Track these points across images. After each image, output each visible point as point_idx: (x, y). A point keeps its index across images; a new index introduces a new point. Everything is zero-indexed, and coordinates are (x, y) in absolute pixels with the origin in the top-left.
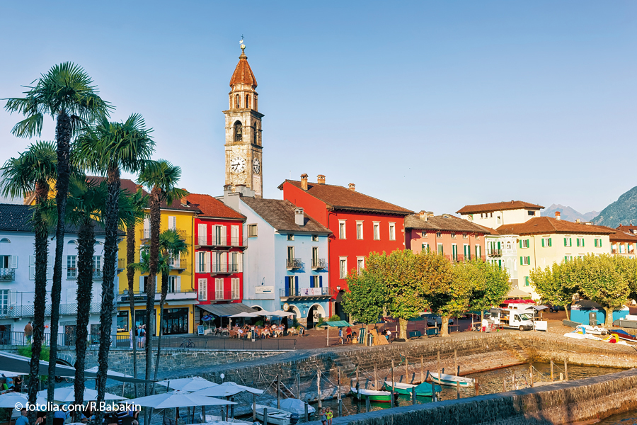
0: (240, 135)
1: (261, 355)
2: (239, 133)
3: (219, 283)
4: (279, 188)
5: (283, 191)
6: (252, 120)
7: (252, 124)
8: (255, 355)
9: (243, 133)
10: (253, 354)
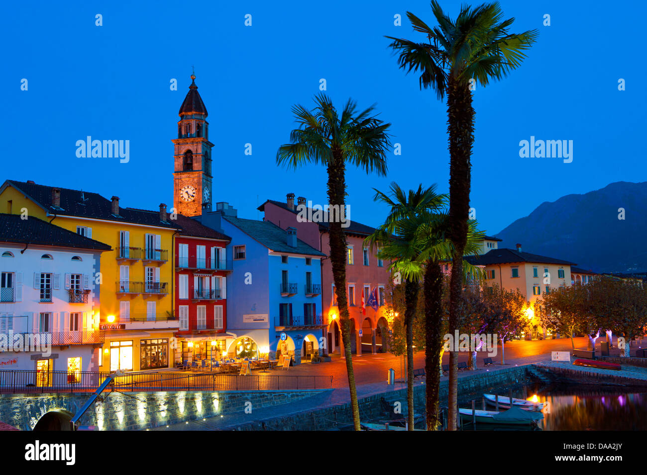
0: (191, 164)
1: (297, 395)
2: (189, 162)
3: (201, 310)
4: (259, 209)
5: (263, 212)
6: (203, 148)
7: (203, 152)
8: (292, 396)
9: (194, 161)
10: (289, 396)
